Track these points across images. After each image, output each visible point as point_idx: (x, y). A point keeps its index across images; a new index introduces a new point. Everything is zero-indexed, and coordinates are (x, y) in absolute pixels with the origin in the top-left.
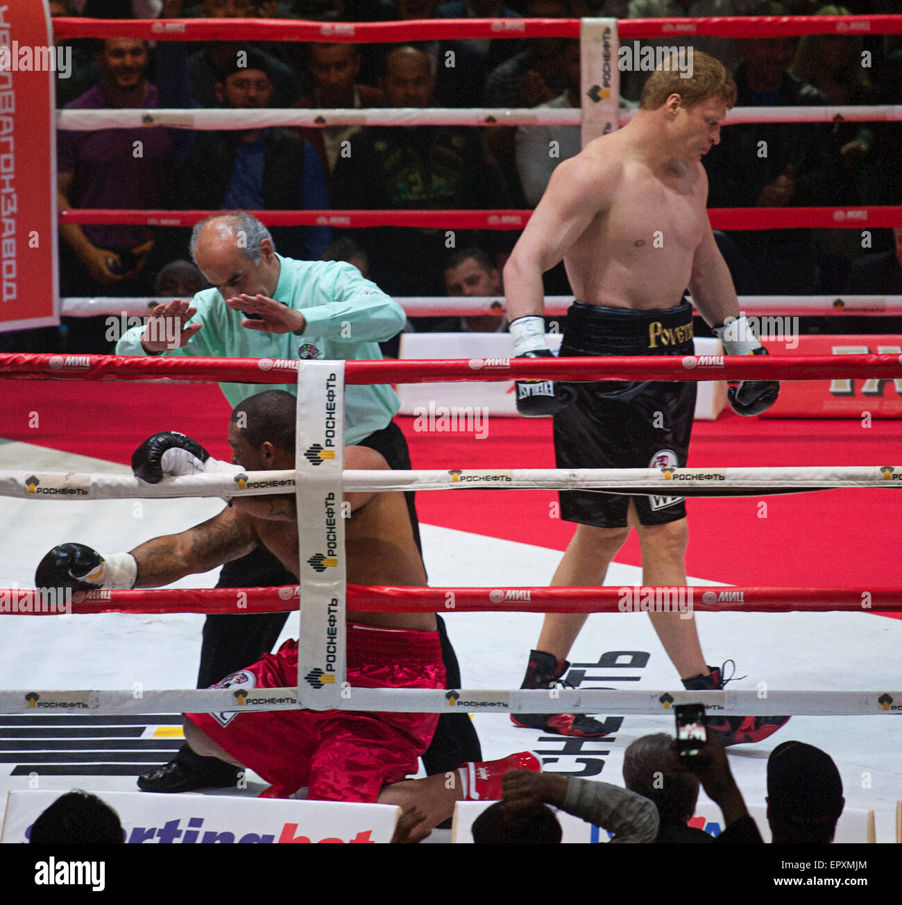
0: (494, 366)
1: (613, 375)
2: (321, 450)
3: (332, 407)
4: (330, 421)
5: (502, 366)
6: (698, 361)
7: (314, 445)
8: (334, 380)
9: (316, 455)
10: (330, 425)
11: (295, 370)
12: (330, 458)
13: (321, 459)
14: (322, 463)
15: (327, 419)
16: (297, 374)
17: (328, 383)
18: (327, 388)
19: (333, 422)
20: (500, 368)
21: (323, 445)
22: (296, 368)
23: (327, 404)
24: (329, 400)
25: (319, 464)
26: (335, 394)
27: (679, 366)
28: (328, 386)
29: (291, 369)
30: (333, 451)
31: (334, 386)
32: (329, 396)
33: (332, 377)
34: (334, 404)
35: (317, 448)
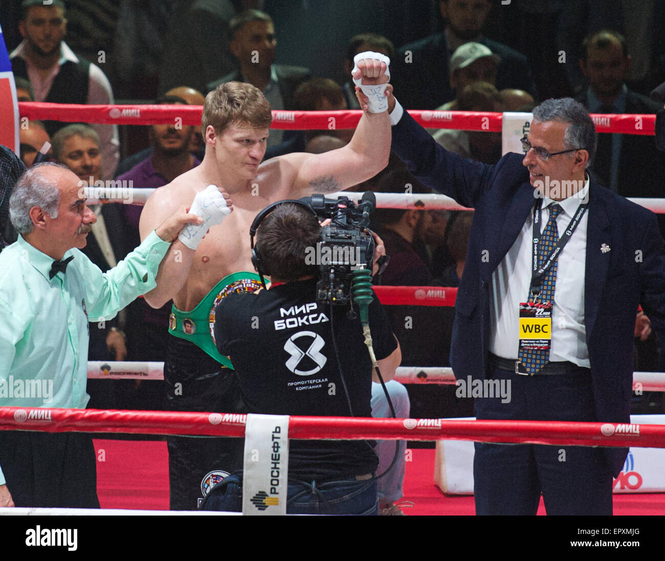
0: (427, 426)
1: (537, 438)
2: (266, 497)
3: (277, 458)
4: (275, 470)
5: (434, 426)
6: (615, 429)
7: (260, 492)
8: (279, 432)
9: (262, 501)
10: (275, 474)
11: (243, 423)
12: (275, 504)
13: (266, 505)
14: (267, 509)
15: (272, 468)
16: (244, 428)
17: (273, 435)
18: (273, 440)
19: (278, 472)
20: (432, 428)
21: (268, 492)
22: (244, 422)
23: (272, 455)
24: (274, 451)
25: (264, 509)
26: (279, 445)
27: (598, 432)
28: (273, 438)
29: (239, 423)
30: (277, 499)
31: (279, 438)
32: (274, 447)
33: (278, 430)
34: (279, 455)
35: (262, 495)
